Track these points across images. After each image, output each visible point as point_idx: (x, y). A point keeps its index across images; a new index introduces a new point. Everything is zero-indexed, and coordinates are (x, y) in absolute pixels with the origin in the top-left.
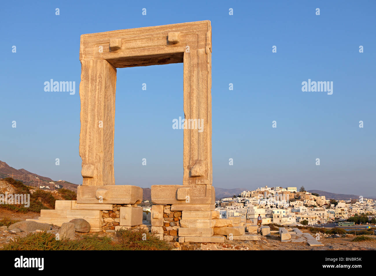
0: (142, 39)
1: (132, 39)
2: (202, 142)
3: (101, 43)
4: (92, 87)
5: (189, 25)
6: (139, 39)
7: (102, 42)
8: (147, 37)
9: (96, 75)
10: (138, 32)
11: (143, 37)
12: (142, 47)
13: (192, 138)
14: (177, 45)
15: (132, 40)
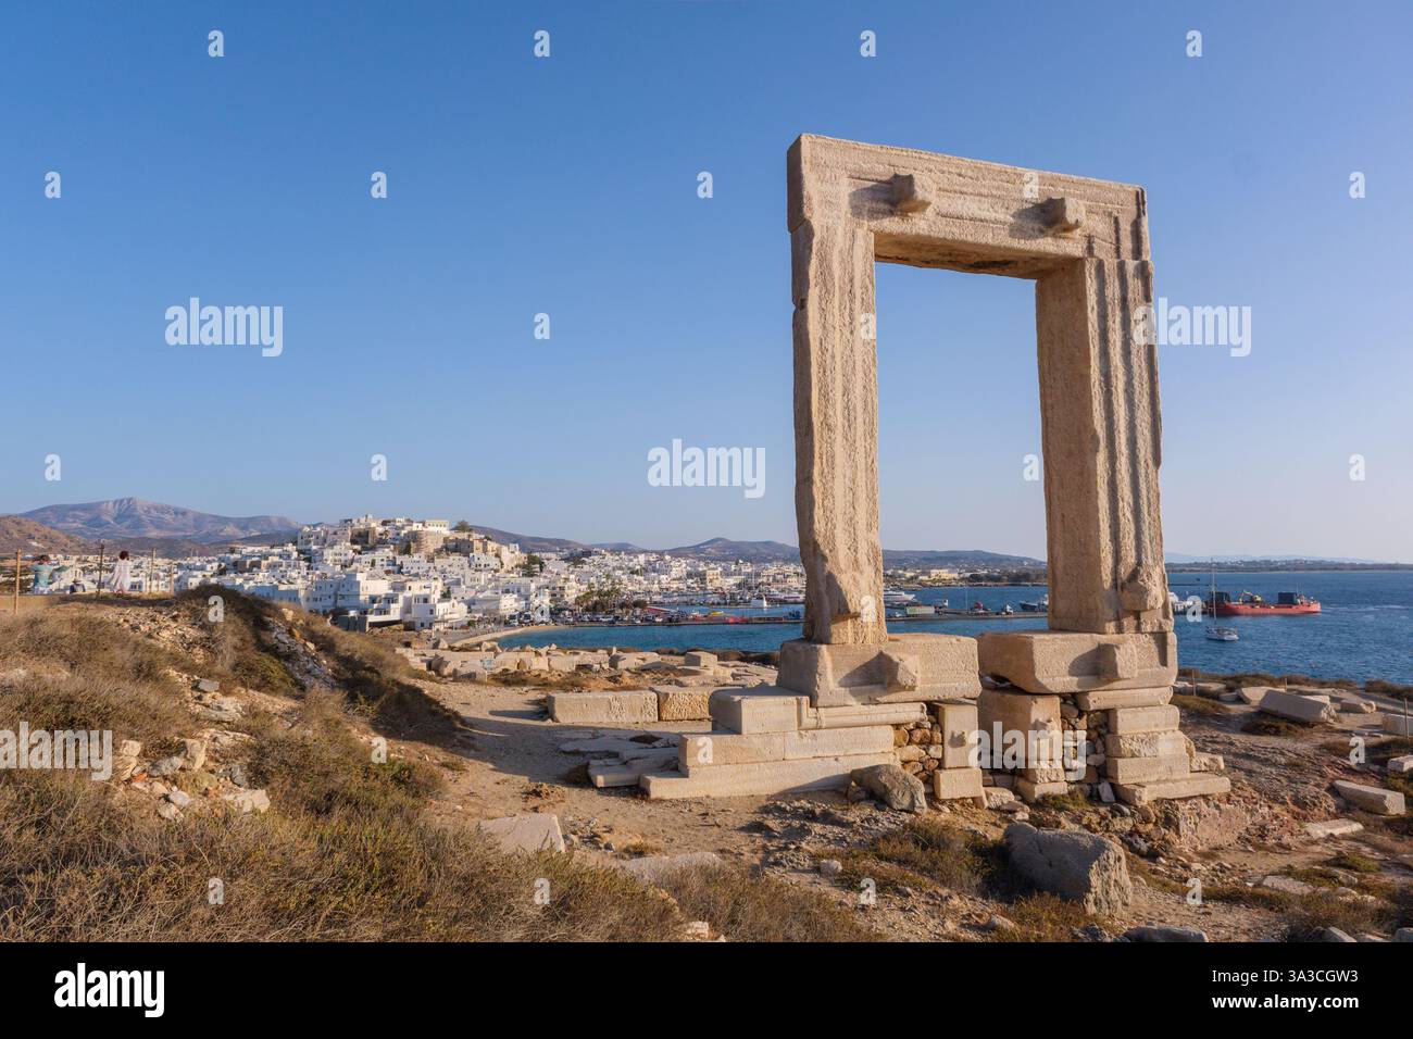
0: (981, 195)
1: (957, 188)
2: (1146, 513)
3: (863, 176)
4: (842, 315)
5: (1098, 187)
6: (975, 195)
7: (870, 174)
8: (995, 193)
9: (851, 280)
10: (970, 173)
11: (985, 191)
12: (982, 221)
13: (1121, 504)
14: (1069, 235)
15: (955, 192)
